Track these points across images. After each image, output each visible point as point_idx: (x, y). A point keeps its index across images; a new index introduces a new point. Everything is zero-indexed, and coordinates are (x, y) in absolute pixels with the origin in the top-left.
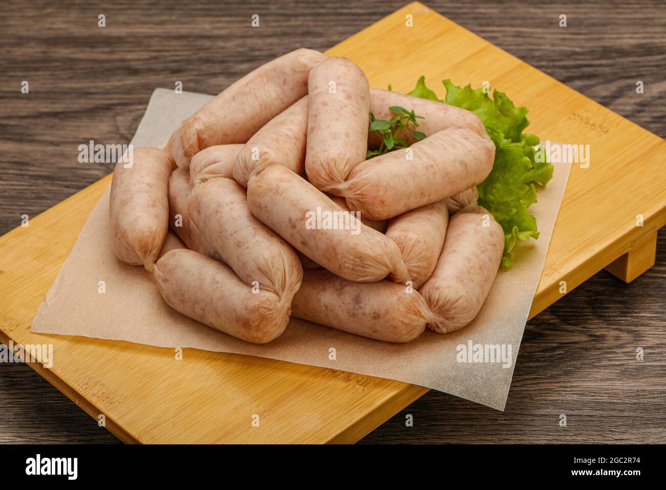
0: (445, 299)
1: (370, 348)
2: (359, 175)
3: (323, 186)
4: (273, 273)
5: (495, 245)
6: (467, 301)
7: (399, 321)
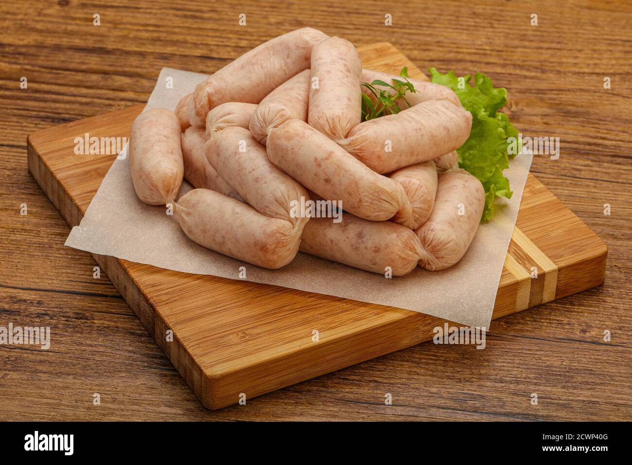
0: (439, 239)
4: (289, 205)
5: (480, 200)
6: (456, 244)
7: (397, 255)
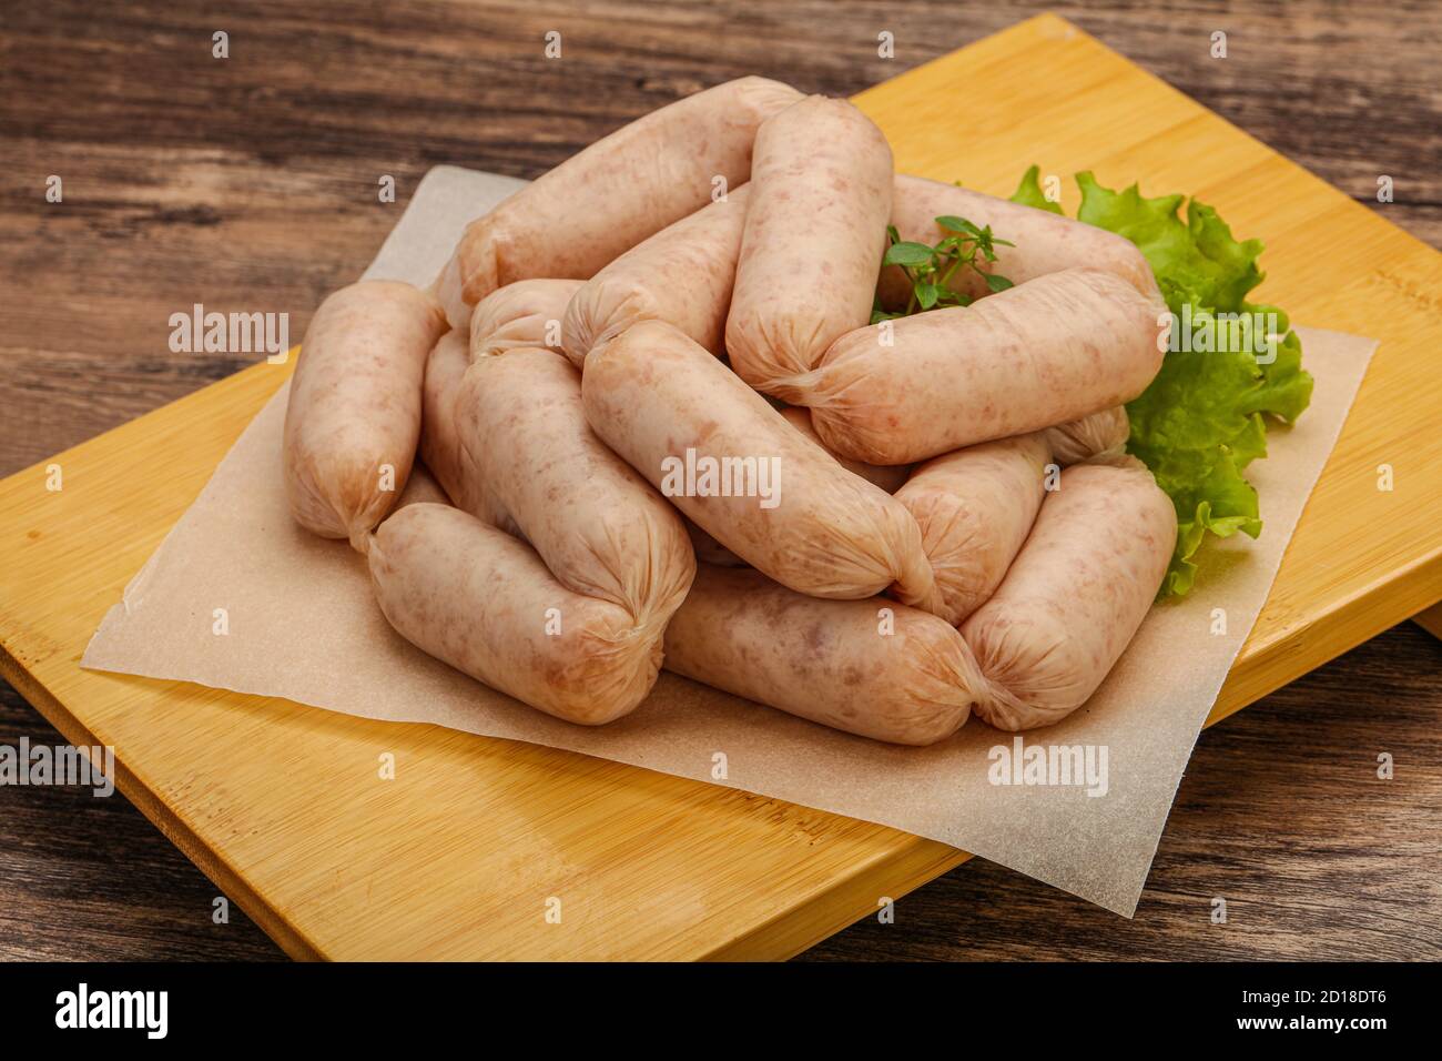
0: (1017, 649)
1: (838, 752)
2: (844, 355)
3: (762, 380)
4: (622, 562)
5: (1150, 540)
6: (1068, 657)
7: (906, 690)
